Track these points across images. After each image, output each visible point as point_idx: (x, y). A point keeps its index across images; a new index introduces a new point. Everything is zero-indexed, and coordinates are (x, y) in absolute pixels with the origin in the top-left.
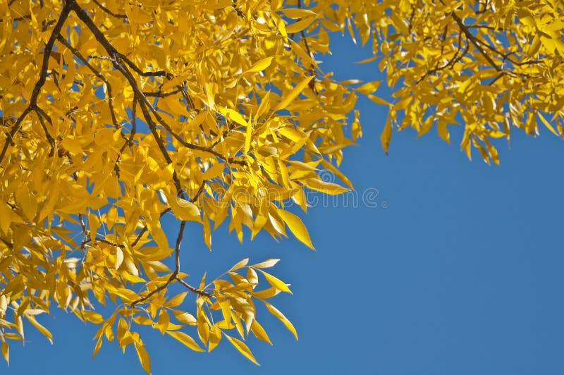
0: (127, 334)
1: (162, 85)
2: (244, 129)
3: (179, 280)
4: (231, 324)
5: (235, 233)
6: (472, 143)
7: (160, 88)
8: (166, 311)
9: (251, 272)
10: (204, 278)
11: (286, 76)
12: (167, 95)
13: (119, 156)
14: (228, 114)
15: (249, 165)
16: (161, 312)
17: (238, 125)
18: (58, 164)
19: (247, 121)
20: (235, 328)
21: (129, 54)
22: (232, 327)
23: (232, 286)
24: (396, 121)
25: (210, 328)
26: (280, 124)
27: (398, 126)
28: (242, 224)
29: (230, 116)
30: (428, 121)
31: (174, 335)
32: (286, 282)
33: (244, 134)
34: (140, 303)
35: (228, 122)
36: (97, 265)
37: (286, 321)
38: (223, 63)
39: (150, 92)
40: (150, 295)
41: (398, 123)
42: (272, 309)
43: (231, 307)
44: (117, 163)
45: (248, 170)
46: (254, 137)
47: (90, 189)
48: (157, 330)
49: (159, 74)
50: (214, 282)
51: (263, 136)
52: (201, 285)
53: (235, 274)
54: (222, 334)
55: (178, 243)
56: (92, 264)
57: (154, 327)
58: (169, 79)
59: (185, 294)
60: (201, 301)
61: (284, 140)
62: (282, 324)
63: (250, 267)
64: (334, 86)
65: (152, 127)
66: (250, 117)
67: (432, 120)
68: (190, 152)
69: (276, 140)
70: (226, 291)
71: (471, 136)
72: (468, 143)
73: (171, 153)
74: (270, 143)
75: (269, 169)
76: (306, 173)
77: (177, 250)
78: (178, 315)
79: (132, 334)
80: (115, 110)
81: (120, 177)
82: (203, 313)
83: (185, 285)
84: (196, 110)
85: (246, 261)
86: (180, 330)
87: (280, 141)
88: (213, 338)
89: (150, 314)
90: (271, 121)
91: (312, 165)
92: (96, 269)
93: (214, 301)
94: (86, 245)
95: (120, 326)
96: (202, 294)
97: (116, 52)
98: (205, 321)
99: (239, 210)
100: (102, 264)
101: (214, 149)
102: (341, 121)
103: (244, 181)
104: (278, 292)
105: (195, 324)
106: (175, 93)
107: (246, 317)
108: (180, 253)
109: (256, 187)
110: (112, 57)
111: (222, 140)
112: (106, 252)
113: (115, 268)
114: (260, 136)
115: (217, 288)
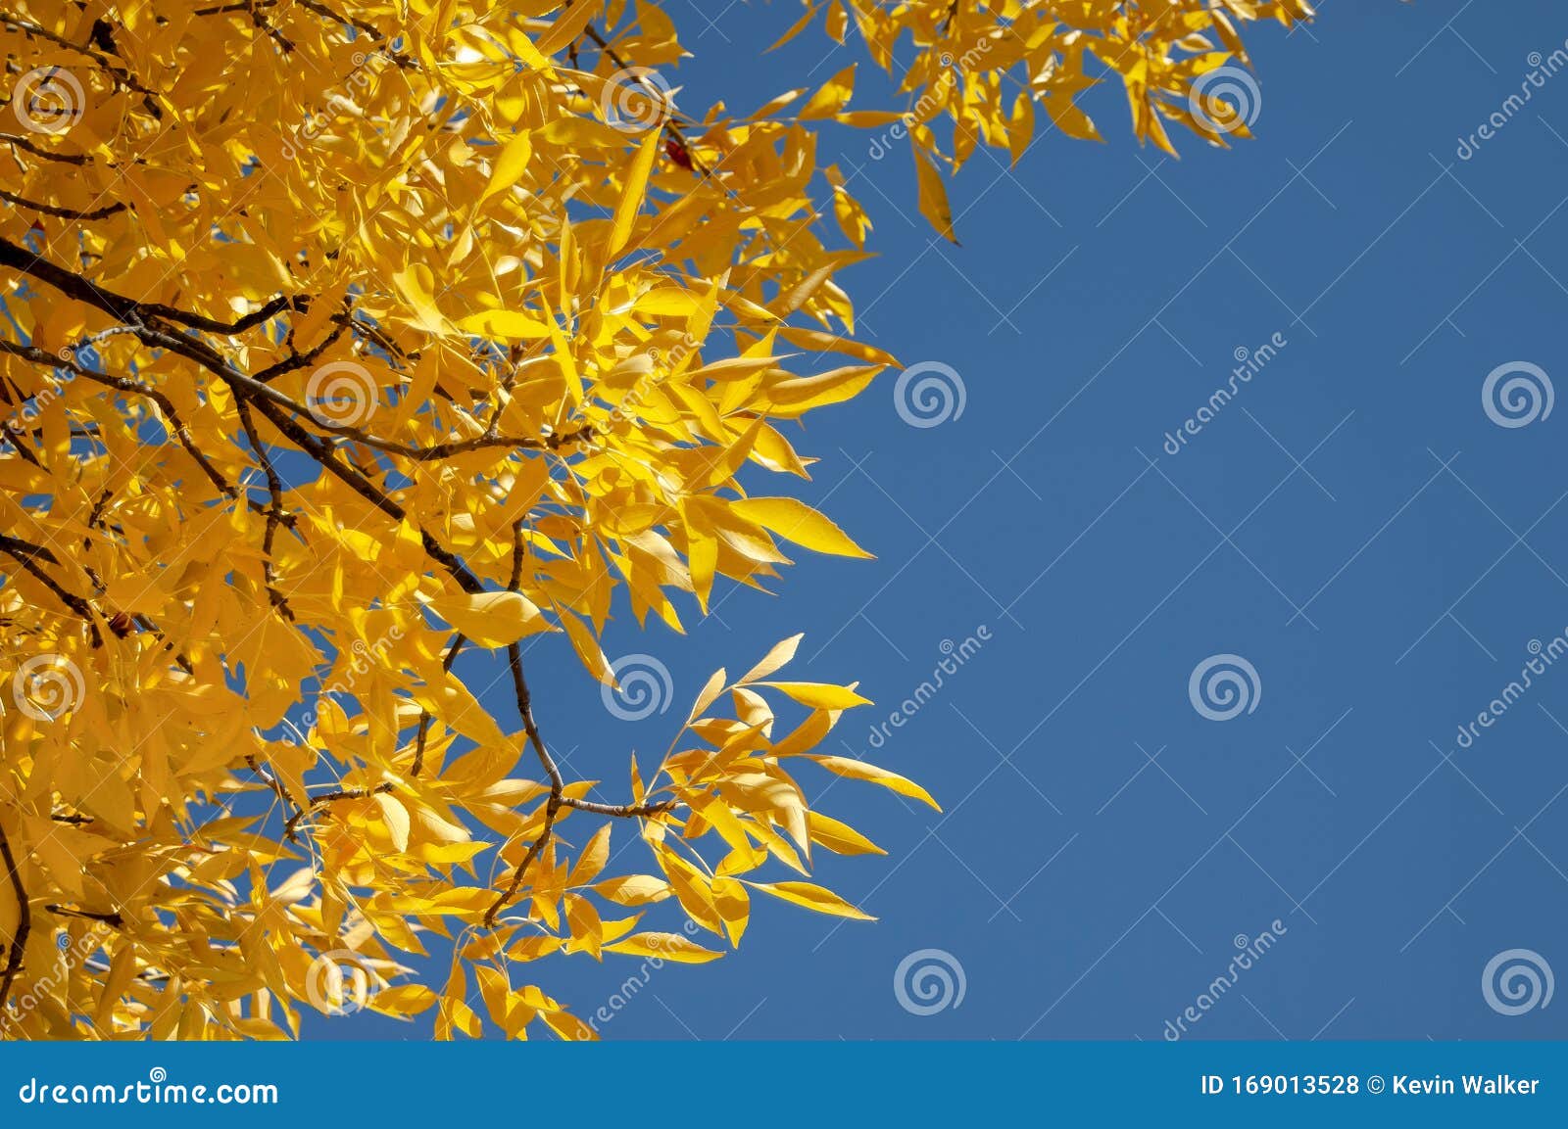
0: (512, 1000)
1: (292, 333)
2: (548, 346)
3: (571, 804)
4: (754, 852)
5: (654, 617)
6: (1160, 115)
7: (289, 343)
8: (577, 896)
9: (741, 698)
10: (634, 767)
11: (607, 166)
12: (314, 354)
13: (266, 565)
14: (488, 327)
15: (604, 430)
16: (568, 906)
17: (528, 343)
18: (126, 656)
19: (544, 321)
20: (771, 856)
21: (176, 298)
22: (760, 858)
23: (713, 755)
24: (937, 151)
25: (709, 886)
26: (632, 289)
27: (949, 160)
28: (661, 587)
29: (495, 328)
30: (1018, 112)
31: (626, 948)
32: (844, 682)
33: (555, 357)
34: (503, 907)
35: (502, 348)
36: (352, 862)
37: (888, 778)
38: (425, 210)
39: (270, 365)
40: (519, 875)
41: (945, 151)
42: (841, 768)
43: (736, 811)
44: (272, 584)
45: (609, 444)
46: (582, 353)
47: (236, 681)
48: (581, 956)
49: (270, 310)
50: (663, 767)
51: (604, 338)
52: (634, 789)
53: (705, 722)
54: (749, 889)
55: (524, 711)
56: (337, 869)
57: (567, 952)
58: (304, 309)
59: (606, 833)
60: (654, 831)
61: (662, 323)
62: (883, 790)
63: (734, 687)
64: (739, 136)
65: (321, 452)
66: (547, 307)
67: (1028, 103)
68: (448, 471)
69: (644, 336)
70: (703, 774)
71: (1146, 99)
72: (1150, 117)
73: (399, 497)
74: (632, 348)
75: (660, 415)
76: (755, 378)
77: (531, 732)
78: (614, 890)
79: (522, 994)
80: (209, 454)
81: (295, 615)
82: (673, 858)
83: (592, 809)
84: (411, 357)
85: (719, 678)
86: (638, 929)
87: (653, 333)
88: (729, 907)
89: (543, 923)
90: (607, 293)
91: (758, 354)
92: (354, 877)
93: (683, 814)
94: (297, 829)
95: (487, 989)
96: (649, 811)
97: (132, 304)
98: (689, 876)
99: (635, 554)
100: (363, 854)
101: (498, 431)
102: (800, 214)
103: (610, 475)
104: (834, 716)
105: (667, 894)
106: (334, 337)
107: (782, 814)
108: (540, 734)
109: (648, 477)
110: (132, 322)
111: (506, 397)
112: (356, 820)
113: (396, 851)
114: (596, 344)
115: (678, 778)
